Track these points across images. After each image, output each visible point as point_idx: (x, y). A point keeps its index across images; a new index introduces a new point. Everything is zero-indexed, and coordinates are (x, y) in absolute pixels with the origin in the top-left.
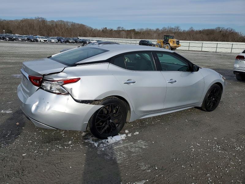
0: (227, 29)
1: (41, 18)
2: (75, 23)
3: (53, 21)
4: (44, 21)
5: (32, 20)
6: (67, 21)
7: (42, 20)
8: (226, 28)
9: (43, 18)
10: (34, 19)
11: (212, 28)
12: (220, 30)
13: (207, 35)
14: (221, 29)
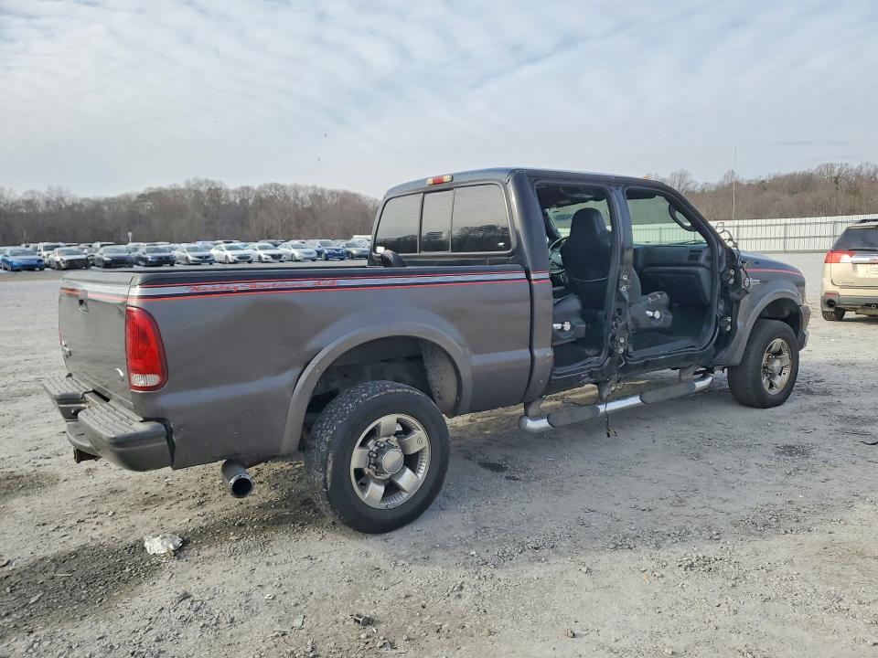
0: (861, 167)
1: (207, 181)
2: (322, 191)
3: (248, 189)
4: (215, 193)
5: (176, 193)
6: (295, 185)
7: (210, 189)
8: (854, 165)
9: (213, 183)
10: (183, 186)
11: (806, 170)
12: (836, 174)
13: (792, 192)
14: (836, 171)
